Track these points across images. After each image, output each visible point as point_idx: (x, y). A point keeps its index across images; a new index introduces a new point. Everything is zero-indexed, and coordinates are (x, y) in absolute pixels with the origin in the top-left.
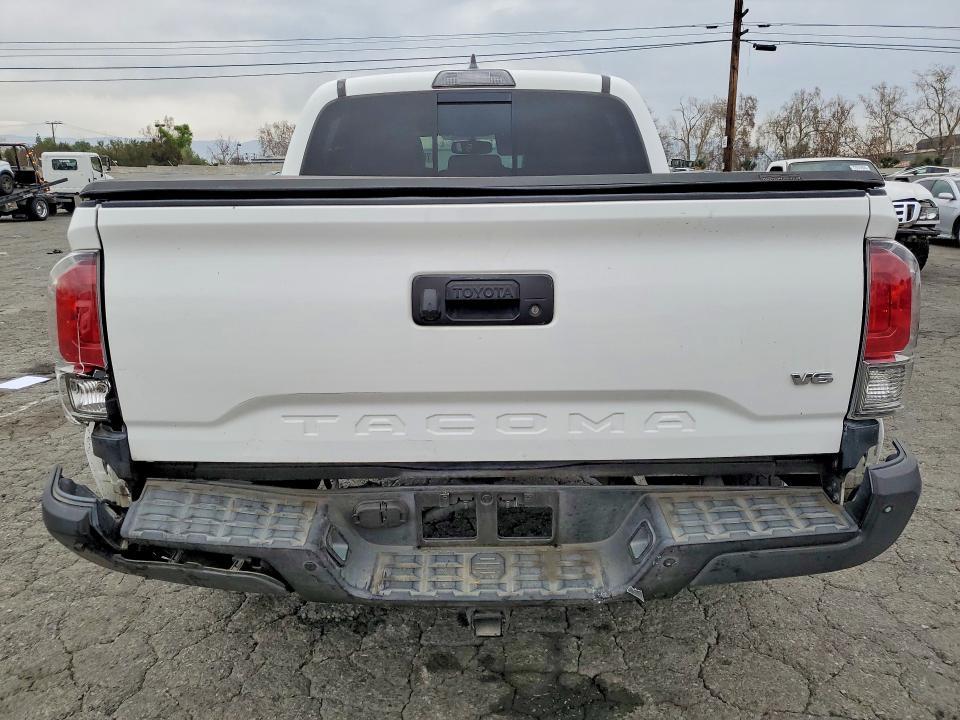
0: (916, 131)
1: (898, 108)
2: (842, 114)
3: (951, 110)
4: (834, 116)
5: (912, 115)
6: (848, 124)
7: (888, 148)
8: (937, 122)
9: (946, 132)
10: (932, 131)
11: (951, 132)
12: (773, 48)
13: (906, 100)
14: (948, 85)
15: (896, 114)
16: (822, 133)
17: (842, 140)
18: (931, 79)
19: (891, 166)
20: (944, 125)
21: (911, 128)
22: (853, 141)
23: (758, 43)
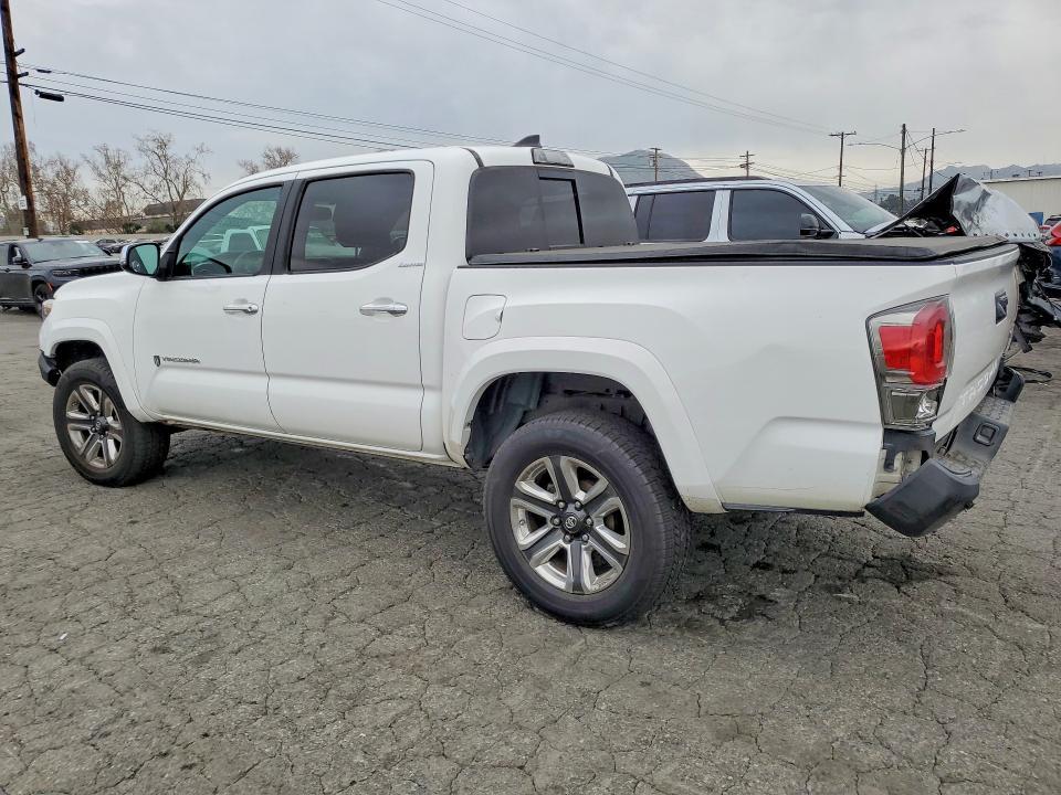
0: (148, 196)
1: (125, 171)
2: (67, 175)
3: (177, 177)
4: (58, 175)
5: (141, 180)
6: (74, 186)
7: (125, 213)
8: (166, 188)
9: (176, 198)
10: (163, 197)
11: (181, 197)
12: (60, 99)
13: (131, 164)
14: (169, 152)
15: (125, 178)
16: (49, 194)
17: (73, 202)
18: (153, 146)
19: (134, 232)
20: (173, 191)
21: (143, 193)
22: (86, 204)
23: (41, 90)
